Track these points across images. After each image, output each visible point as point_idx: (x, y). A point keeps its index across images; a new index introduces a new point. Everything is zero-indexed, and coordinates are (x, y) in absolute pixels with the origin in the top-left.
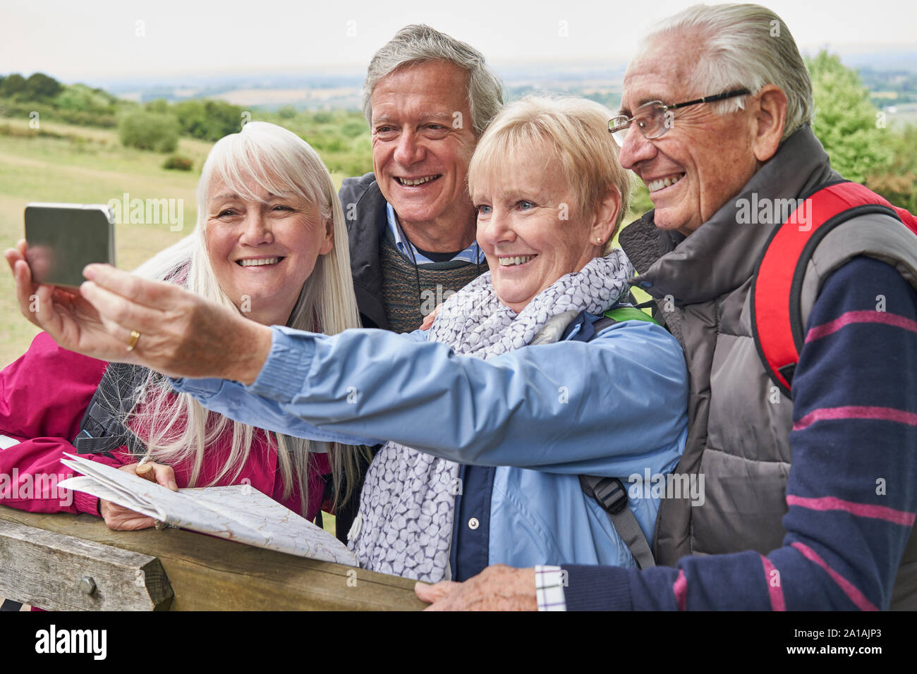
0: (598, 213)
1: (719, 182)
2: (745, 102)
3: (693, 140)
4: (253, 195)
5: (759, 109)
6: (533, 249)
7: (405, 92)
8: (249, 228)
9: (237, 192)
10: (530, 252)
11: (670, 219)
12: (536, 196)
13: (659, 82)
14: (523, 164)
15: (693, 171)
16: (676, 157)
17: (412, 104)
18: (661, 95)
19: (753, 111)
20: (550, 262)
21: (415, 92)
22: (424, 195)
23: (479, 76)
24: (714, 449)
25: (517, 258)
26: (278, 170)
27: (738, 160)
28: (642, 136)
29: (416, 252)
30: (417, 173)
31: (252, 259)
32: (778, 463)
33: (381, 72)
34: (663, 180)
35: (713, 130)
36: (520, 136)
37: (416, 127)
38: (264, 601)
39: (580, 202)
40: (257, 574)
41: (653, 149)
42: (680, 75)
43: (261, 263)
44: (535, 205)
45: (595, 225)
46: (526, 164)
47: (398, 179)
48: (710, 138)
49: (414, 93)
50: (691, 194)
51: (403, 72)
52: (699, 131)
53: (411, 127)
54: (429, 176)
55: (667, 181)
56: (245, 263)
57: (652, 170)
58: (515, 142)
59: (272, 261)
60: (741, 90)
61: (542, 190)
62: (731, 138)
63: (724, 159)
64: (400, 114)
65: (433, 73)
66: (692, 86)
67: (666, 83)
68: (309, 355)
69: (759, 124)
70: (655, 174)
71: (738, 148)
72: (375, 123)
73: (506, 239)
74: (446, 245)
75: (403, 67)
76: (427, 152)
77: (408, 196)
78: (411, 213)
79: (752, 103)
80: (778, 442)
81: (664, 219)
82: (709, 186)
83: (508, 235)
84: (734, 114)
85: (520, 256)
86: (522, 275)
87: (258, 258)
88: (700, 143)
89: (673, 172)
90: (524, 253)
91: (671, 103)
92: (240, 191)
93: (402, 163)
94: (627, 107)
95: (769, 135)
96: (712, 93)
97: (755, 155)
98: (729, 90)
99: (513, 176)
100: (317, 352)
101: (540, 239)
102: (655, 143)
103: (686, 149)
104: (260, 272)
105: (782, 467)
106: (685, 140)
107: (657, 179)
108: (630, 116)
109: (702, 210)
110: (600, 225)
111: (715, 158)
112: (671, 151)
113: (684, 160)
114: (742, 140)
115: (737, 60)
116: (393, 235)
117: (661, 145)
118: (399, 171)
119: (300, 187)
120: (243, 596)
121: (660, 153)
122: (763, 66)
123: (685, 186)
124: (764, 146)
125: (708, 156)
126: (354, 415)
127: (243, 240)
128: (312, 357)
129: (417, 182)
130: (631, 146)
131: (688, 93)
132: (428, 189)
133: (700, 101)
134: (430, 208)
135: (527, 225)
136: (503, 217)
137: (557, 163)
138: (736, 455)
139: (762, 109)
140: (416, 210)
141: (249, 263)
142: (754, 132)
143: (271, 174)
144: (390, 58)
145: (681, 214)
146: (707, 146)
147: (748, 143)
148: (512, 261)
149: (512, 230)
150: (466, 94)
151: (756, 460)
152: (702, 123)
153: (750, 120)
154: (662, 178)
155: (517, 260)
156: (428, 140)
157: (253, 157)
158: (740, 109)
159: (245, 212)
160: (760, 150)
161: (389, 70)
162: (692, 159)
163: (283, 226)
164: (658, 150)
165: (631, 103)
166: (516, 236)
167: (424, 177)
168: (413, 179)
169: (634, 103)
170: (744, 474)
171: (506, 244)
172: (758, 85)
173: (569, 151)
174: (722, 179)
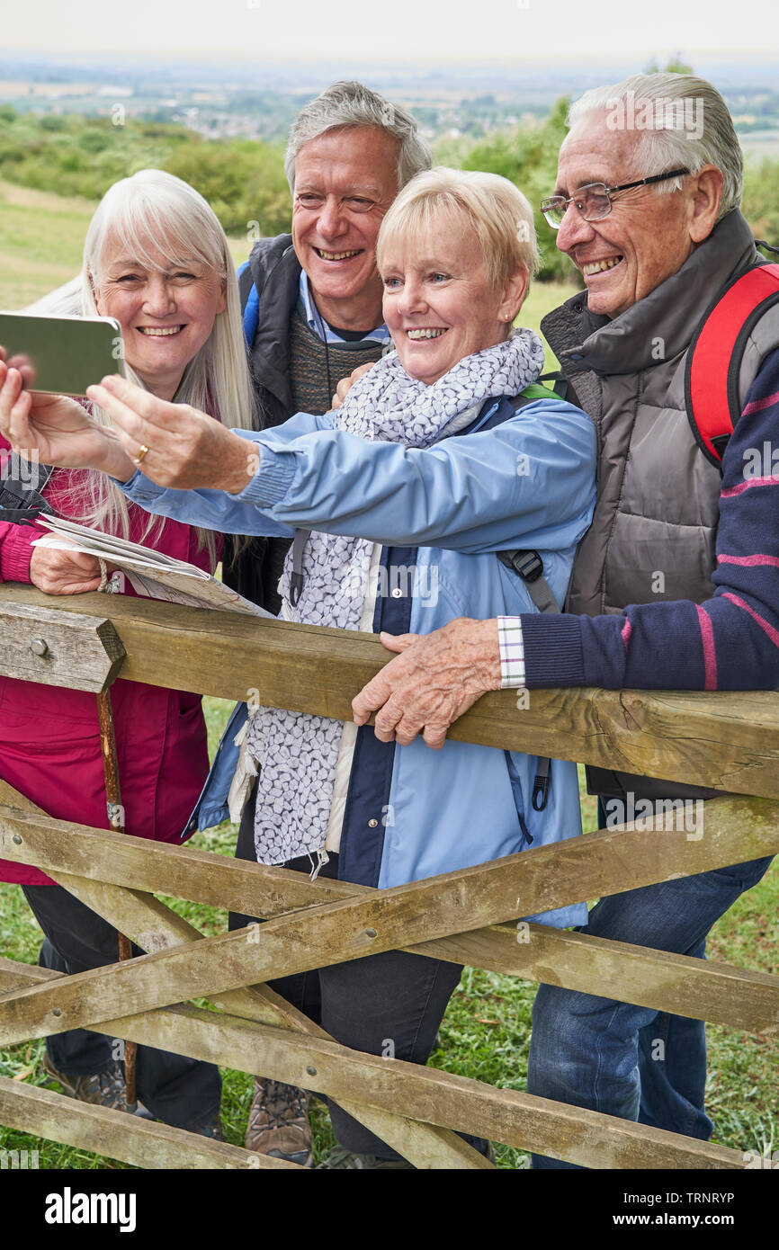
0: (507, 289)
1: (656, 265)
2: (683, 183)
3: (632, 222)
4: (156, 265)
5: (696, 189)
6: (445, 321)
7: (333, 160)
8: (153, 298)
9: (139, 260)
10: (442, 325)
11: (605, 304)
12: (452, 267)
13: (600, 163)
14: (440, 234)
15: (632, 254)
16: (615, 240)
17: (340, 173)
18: (602, 176)
19: (690, 191)
20: (461, 337)
21: (344, 161)
22: (344, 270)
23: (410, 146)
24: (634, 514)
25: (428, 331)
26: (181, 237)
27: (674, 241)
28: (580, 218)
29: (327, 329)
30: (339, 247)
31: (155, 328)
32: (698, 527)
33: (309, 133)
34: (600, 263)
35: (652, 211)
36: (436, 205)
37: (341, 198)
38: (222, 655)
39: (492, 276)
40: (214, 631)
41: (591, 231)
42: (621, 156)
43: (165, 332)
44: (448, 277)
45: (504, 301)
46: (443, 234)
47: (317, 251)
48: (648, 220)
49: (342, 162)
50: (628, 278)
51: (331, 137)
52: (637, 212)
53: (336, 198)
54: (351, 251)
55: (603, 265)
56: (147, 331)
57: (589, 253)
58: (432, 211)
59: (175, 330)
60: (682, 170)
61: (457, 260)
62: (668, 219)
63: (661, 240)
64: (326, 183)
65: (363, 140)
66: (634, 166)
67: (608, 164)
68: (292, 468)
69: (695, 204)
70: (592, 257)
71: (674, 229)
72: (298, 190)
73: (418, 311)
74: (360, 323)
75: (333, 131)
76: (350, 225)
77: (328, 271)
78: (329, 288)
79: (690, 183)
80: (701, 507)
81: (598, 304)
82: (647, 269)
83: (421, 306)
84: (673, 195)
85: (431, 329)
86: (433, 349)
87: (162, 328)
88: (639, 225)
89: (611, 255)
90: (435, 326)
91: (612, 184)
92: (141, 260)
93: (324, 236)
94: (564, 188)
95: (705, 216)
96: (653, 174)
97: (690, 236)
98: (670, 170)
99: (429, 246)
100: (299, 465)
101: (454, 312)
102: (594, 226)
103: (625, 231)
104: (164, 343)
105: (701, 531)
106: (624, 222)
107: (594, 262)
108: (568, 197)
109: (637, 292)
110: (508, 302)
111: (653, 240)
112: (611, 233)
113: (623, 243)
114: (679, 221)
115: (678, 139)
116: (305, 309)
117: (599, 228)
118: (321, 243)
119: (202, 253)
120: (199, 651)
121: (597, 236)
122: (702, 146)
123: (622, 271)
124: (700, 227)
125: (646, 238)
126: (327, 518)
127: (146, 308)
128: (295, 470)
129: (337, 257)
130: (569, 228)
131: (630, 174)
132: (348, 264)
133: (641, 182)
134: (350, 286)
135: (441, 297)
136: (416, 289)
137: (472, 234)
138: (657, 520)
139: (699, 190)
140: (334, 286)
141: (152, 332)
142: (690, 213)
143: (174, 242)
144: (319, 118)
145: (617, 298)
146: (645, 229)
147: (684, 224)
148: (423, 333)
149: (425, 302)
150: (395, 167)
151: (678, 524)
152: (641, 204)
153: (687, 201)
154: (599, 261)
155: (428, 334)
156: (351, 213)
157: (154, 221)
158: (677, 189)
159: (146, 279)
160: (695, 231)
161: (317, 133)
162: (630, 241)
163: (186, 294)
164: (596, 232)
165: (569, 183)
166: (429, 307)
167: (345, 252)
168: (333, 253)
169: (572, 183)
170: (665, 536)
171: (419, 315)
172: (698, 167)
173: (485, 222)
174: (658, 261)
